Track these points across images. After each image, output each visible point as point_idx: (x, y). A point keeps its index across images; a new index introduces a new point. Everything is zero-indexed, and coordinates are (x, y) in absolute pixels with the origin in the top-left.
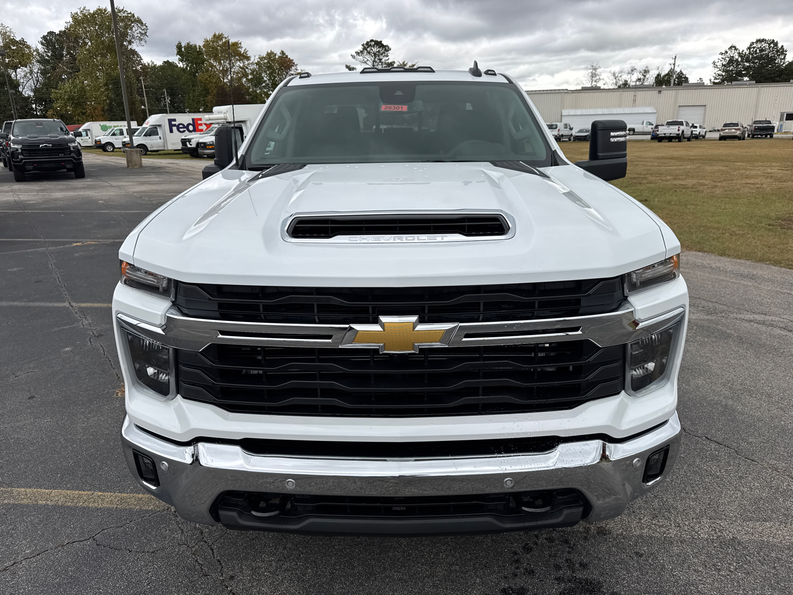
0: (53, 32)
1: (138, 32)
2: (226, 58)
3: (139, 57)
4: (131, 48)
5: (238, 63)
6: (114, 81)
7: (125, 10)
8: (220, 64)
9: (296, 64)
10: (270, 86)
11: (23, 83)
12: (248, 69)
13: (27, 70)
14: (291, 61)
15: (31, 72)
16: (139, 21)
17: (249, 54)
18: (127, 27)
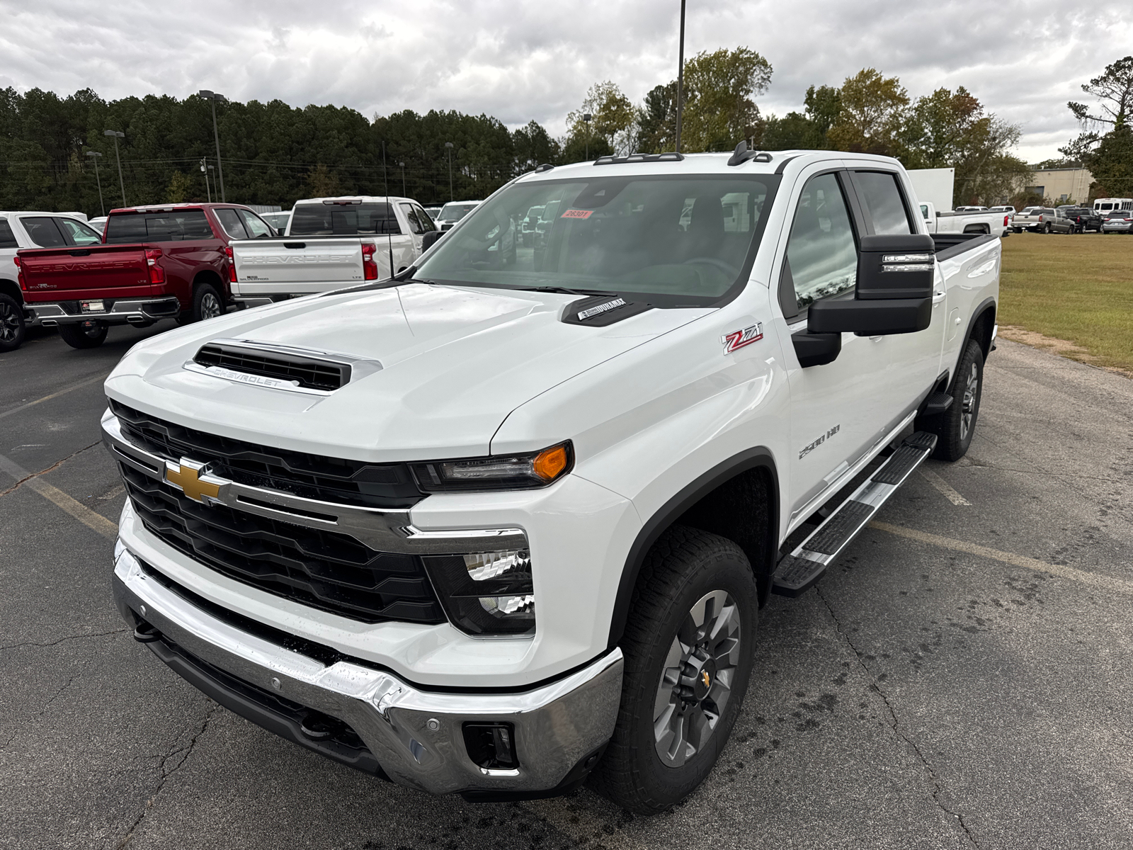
0: (661, 86)
1: (759, 77)
2: (872, 104)
3: (755, 110)
4: (747, 100)
5: (889, 109)
6: (717, 143)
7: (748, 50)
8: (862, 112)
9: (980, 105)
10: (932, 141)
11: (618, 150)
12: (902, 117)
13: (624, 133)
14: (973, 101)
15: (629, 136)
16: (764, 63)
17: (908, 95)
18: (747, 71)
